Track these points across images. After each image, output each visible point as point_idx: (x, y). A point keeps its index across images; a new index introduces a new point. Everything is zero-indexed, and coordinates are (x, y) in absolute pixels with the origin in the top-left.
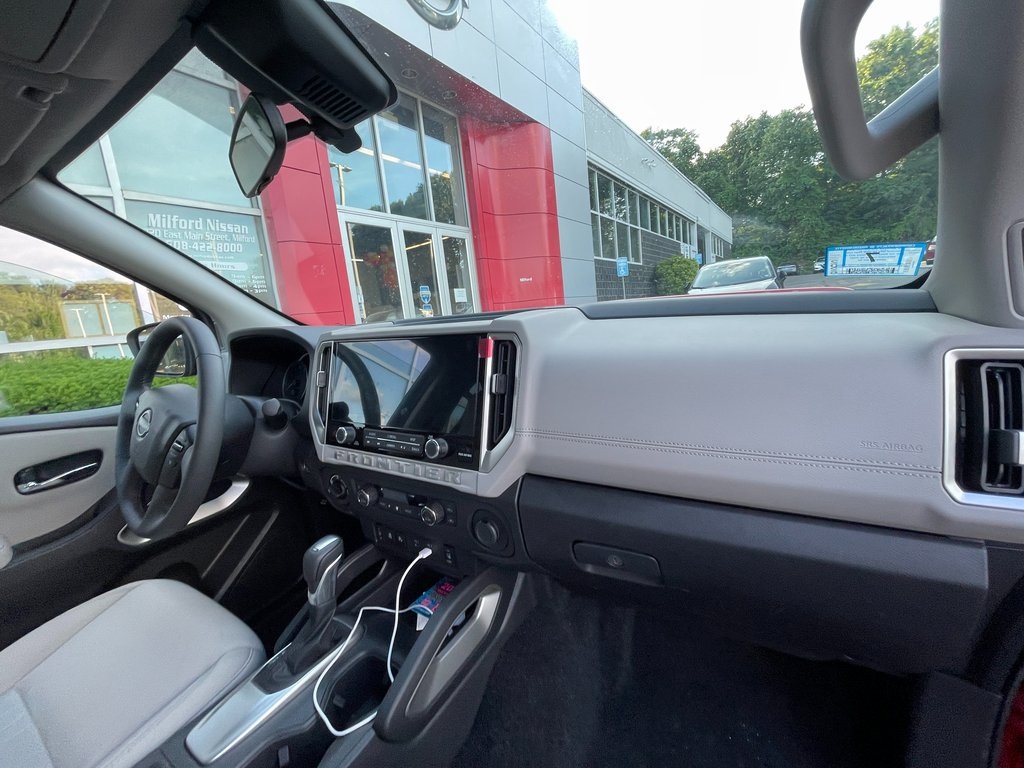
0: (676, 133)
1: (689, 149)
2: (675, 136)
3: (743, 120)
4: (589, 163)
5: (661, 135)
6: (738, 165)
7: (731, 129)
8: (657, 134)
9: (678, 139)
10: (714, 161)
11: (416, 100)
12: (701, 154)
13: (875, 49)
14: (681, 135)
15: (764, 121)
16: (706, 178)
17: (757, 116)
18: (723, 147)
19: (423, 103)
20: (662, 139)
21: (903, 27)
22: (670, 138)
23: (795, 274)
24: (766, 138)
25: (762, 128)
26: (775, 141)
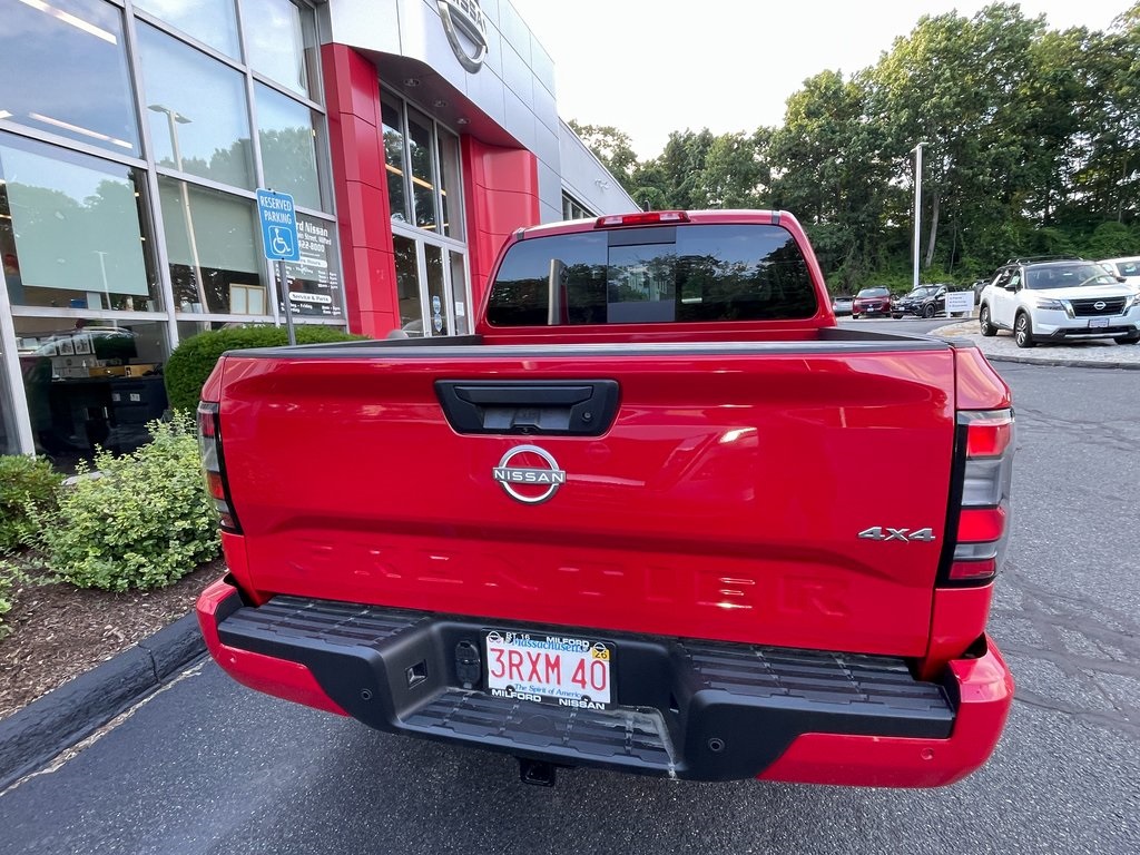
0: (608, 131)
1: (625, 157)
2: (606, 135)
3: (683, 132)
4: (564, 192)
5: (589, 130)
6: (678, 184)
7: (669, 139)
8: (585, 129)
9: (611, 140)
10: (651, 175)
12: (637, 165)
13: (809, 87)
14: (614, 135)
15: (706, 141)
17: (697, 131)
18: (661, 158)
19: (438, 125)
20: (590, 135)
21: (835, 72)
22: (600, 138)
24: (708, 158)
25: (705, 146)
26: (718, 164)
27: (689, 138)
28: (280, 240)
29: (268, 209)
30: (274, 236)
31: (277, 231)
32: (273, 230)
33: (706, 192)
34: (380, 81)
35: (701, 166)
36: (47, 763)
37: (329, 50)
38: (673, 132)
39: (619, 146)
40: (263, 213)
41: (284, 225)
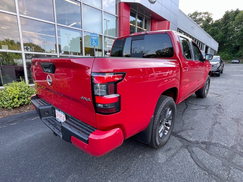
1: (209, 20)
2: (205, 14)
3: (230, 11)
4: (178, 28)
6: (225, 25)
7: (225, 13)
8: (199, 13)
9: (206, 15)
10: (217, 24)
11: (144, 16)
12: (213, 21)
14: (207, 14)
16: (213, 29)
17: (235, 10)
18: (221, 19)
19: (145, 17)
20: (201, 15)
22: (203, 15)
23: (238, 63)
24: (237, 17)
25: (236, 14)
26: (239, 19)
27: (232, 12)
28: (94, 42)
29: (92, 36)
30: (93, 41)
31: (94, 40)
32: (93, 40)
33: (234, 27)
34: (131, 8)
35: (234, 20)
36: (33, 118)
37: (120, 3)
38: (227, 11)
39: (208, 17)
40: (91, 37)
41: (95, 39)
